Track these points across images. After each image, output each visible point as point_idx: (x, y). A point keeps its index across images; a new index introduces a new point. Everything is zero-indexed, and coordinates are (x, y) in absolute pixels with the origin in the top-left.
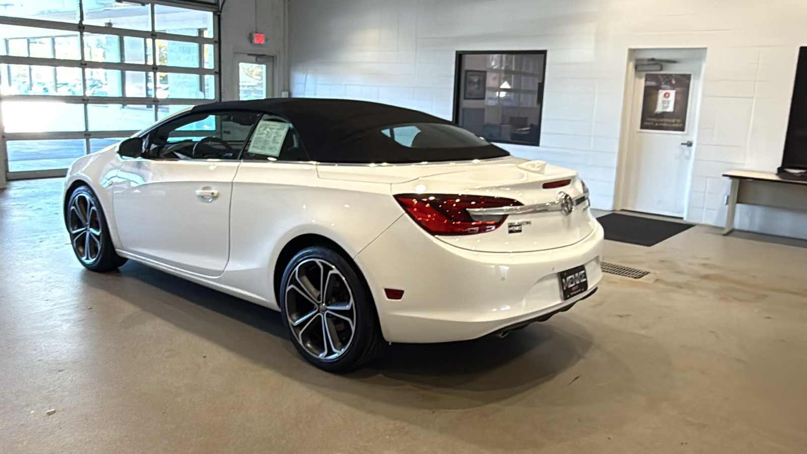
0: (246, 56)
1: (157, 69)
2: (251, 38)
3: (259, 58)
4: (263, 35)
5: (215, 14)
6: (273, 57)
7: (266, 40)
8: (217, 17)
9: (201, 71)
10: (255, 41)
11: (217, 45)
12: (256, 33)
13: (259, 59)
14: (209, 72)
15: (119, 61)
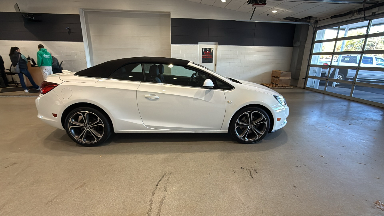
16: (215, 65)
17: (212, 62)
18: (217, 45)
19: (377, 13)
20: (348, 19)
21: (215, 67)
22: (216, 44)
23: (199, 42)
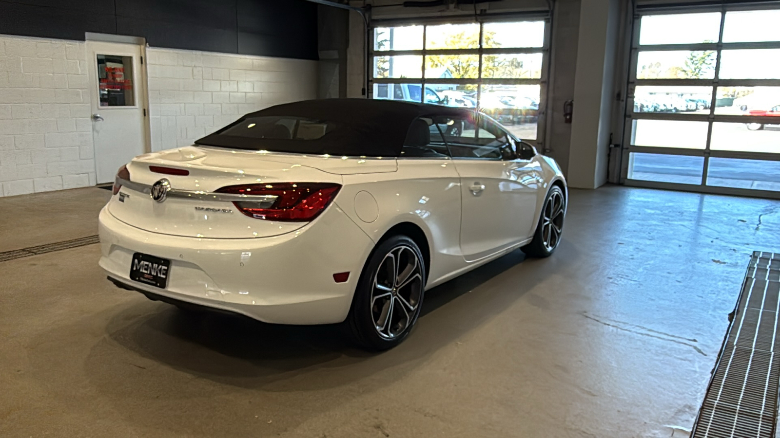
16: (145, 113)
17: (133, 104)
18: (142, 47)
19: (488, 12)
20: (439, 14)
21: (145, 119)
22: (139, 44)
23: (87, 34)
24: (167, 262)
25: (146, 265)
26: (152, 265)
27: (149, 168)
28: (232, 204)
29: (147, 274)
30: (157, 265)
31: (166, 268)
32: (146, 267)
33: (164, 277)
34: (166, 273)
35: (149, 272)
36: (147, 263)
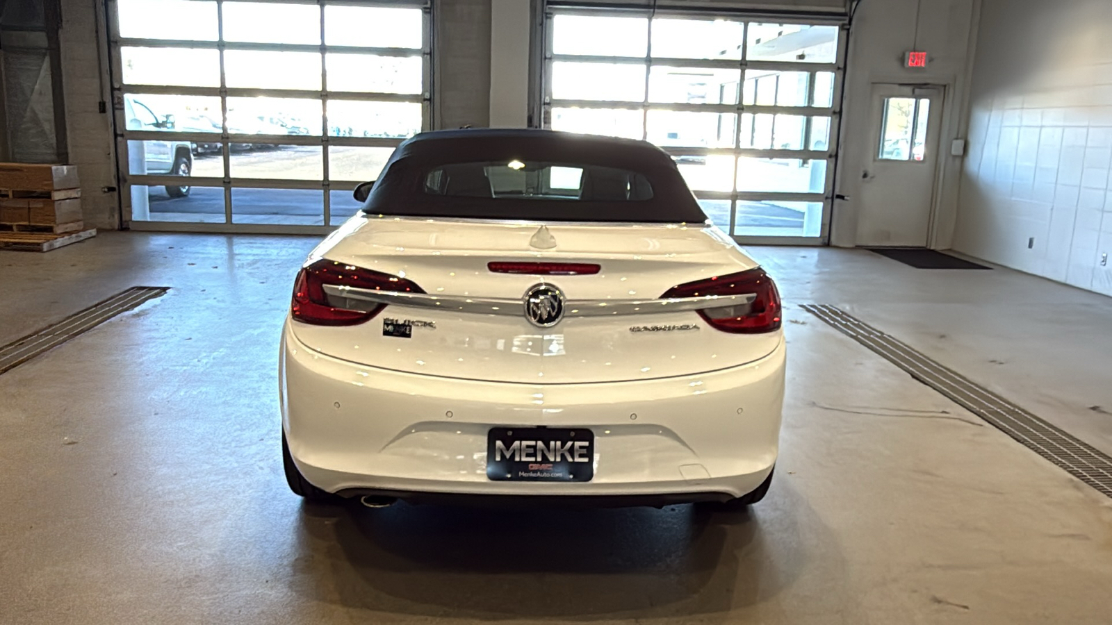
0: (897, 86)
1: (743, 109)
2: (902, 60)
3: (916, 89)
4: (926, 53)
5: (842, 28)
6: (945, 86)
7: (931, 60)
8: (845, 33)
9: (809, 111)
10: (910, 63)
11: (841, 72)
12: (915, 51)
13: (917, 91)
14: (821, 112)
15: (806, 105)
24: (585, 434)
25: (528, 447)
26: (547, 445)
27: (487, 267)
28: (696, 315)
29: (536, 462)
30: (559, 443)
31: (586, 444)
32: (531, 451)
33: (586, 460)
34: (589, 452)
35: (539, 459)
36: (533, 443)
